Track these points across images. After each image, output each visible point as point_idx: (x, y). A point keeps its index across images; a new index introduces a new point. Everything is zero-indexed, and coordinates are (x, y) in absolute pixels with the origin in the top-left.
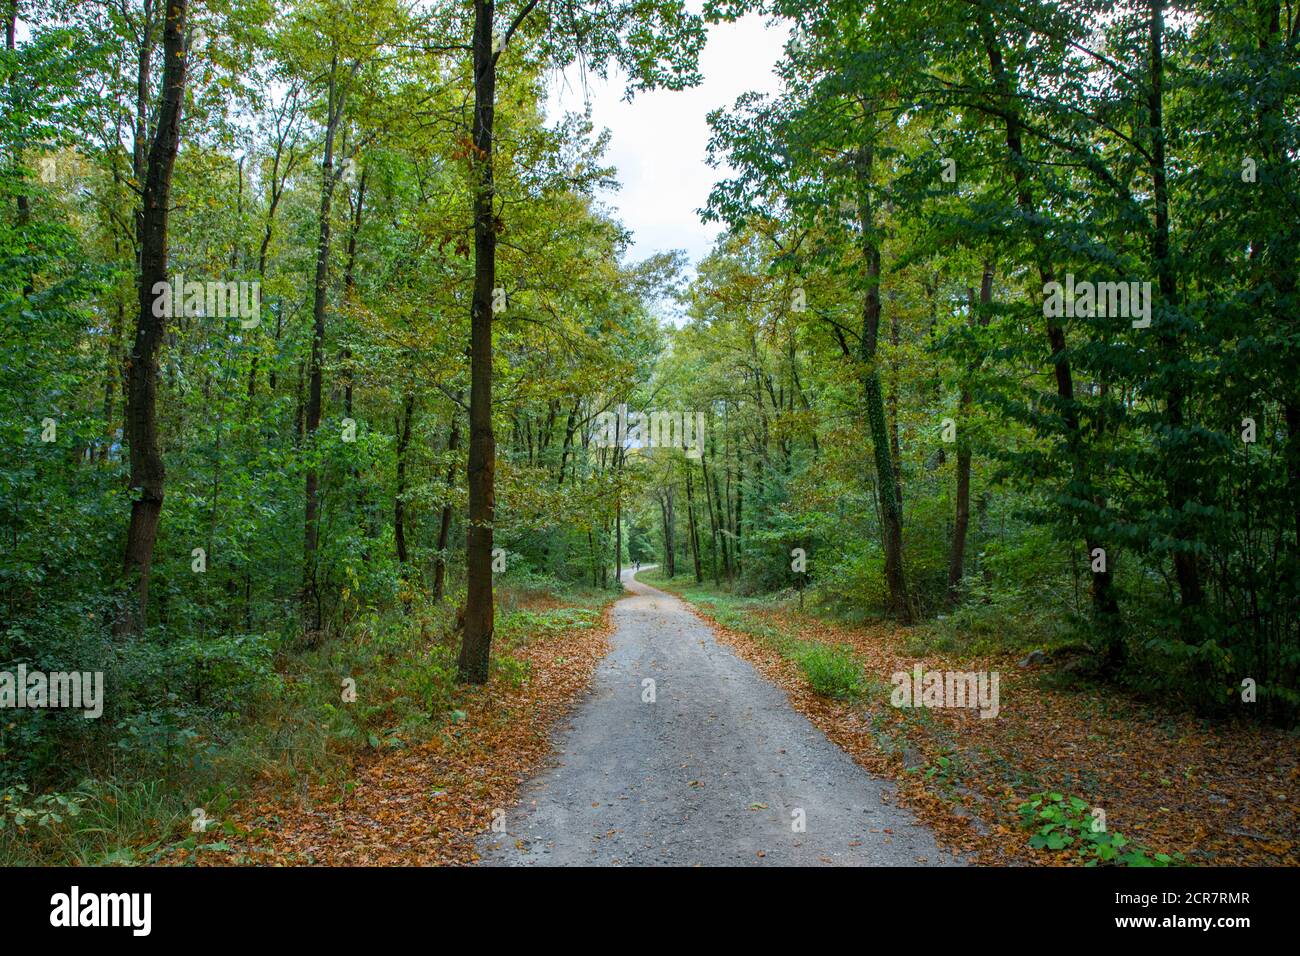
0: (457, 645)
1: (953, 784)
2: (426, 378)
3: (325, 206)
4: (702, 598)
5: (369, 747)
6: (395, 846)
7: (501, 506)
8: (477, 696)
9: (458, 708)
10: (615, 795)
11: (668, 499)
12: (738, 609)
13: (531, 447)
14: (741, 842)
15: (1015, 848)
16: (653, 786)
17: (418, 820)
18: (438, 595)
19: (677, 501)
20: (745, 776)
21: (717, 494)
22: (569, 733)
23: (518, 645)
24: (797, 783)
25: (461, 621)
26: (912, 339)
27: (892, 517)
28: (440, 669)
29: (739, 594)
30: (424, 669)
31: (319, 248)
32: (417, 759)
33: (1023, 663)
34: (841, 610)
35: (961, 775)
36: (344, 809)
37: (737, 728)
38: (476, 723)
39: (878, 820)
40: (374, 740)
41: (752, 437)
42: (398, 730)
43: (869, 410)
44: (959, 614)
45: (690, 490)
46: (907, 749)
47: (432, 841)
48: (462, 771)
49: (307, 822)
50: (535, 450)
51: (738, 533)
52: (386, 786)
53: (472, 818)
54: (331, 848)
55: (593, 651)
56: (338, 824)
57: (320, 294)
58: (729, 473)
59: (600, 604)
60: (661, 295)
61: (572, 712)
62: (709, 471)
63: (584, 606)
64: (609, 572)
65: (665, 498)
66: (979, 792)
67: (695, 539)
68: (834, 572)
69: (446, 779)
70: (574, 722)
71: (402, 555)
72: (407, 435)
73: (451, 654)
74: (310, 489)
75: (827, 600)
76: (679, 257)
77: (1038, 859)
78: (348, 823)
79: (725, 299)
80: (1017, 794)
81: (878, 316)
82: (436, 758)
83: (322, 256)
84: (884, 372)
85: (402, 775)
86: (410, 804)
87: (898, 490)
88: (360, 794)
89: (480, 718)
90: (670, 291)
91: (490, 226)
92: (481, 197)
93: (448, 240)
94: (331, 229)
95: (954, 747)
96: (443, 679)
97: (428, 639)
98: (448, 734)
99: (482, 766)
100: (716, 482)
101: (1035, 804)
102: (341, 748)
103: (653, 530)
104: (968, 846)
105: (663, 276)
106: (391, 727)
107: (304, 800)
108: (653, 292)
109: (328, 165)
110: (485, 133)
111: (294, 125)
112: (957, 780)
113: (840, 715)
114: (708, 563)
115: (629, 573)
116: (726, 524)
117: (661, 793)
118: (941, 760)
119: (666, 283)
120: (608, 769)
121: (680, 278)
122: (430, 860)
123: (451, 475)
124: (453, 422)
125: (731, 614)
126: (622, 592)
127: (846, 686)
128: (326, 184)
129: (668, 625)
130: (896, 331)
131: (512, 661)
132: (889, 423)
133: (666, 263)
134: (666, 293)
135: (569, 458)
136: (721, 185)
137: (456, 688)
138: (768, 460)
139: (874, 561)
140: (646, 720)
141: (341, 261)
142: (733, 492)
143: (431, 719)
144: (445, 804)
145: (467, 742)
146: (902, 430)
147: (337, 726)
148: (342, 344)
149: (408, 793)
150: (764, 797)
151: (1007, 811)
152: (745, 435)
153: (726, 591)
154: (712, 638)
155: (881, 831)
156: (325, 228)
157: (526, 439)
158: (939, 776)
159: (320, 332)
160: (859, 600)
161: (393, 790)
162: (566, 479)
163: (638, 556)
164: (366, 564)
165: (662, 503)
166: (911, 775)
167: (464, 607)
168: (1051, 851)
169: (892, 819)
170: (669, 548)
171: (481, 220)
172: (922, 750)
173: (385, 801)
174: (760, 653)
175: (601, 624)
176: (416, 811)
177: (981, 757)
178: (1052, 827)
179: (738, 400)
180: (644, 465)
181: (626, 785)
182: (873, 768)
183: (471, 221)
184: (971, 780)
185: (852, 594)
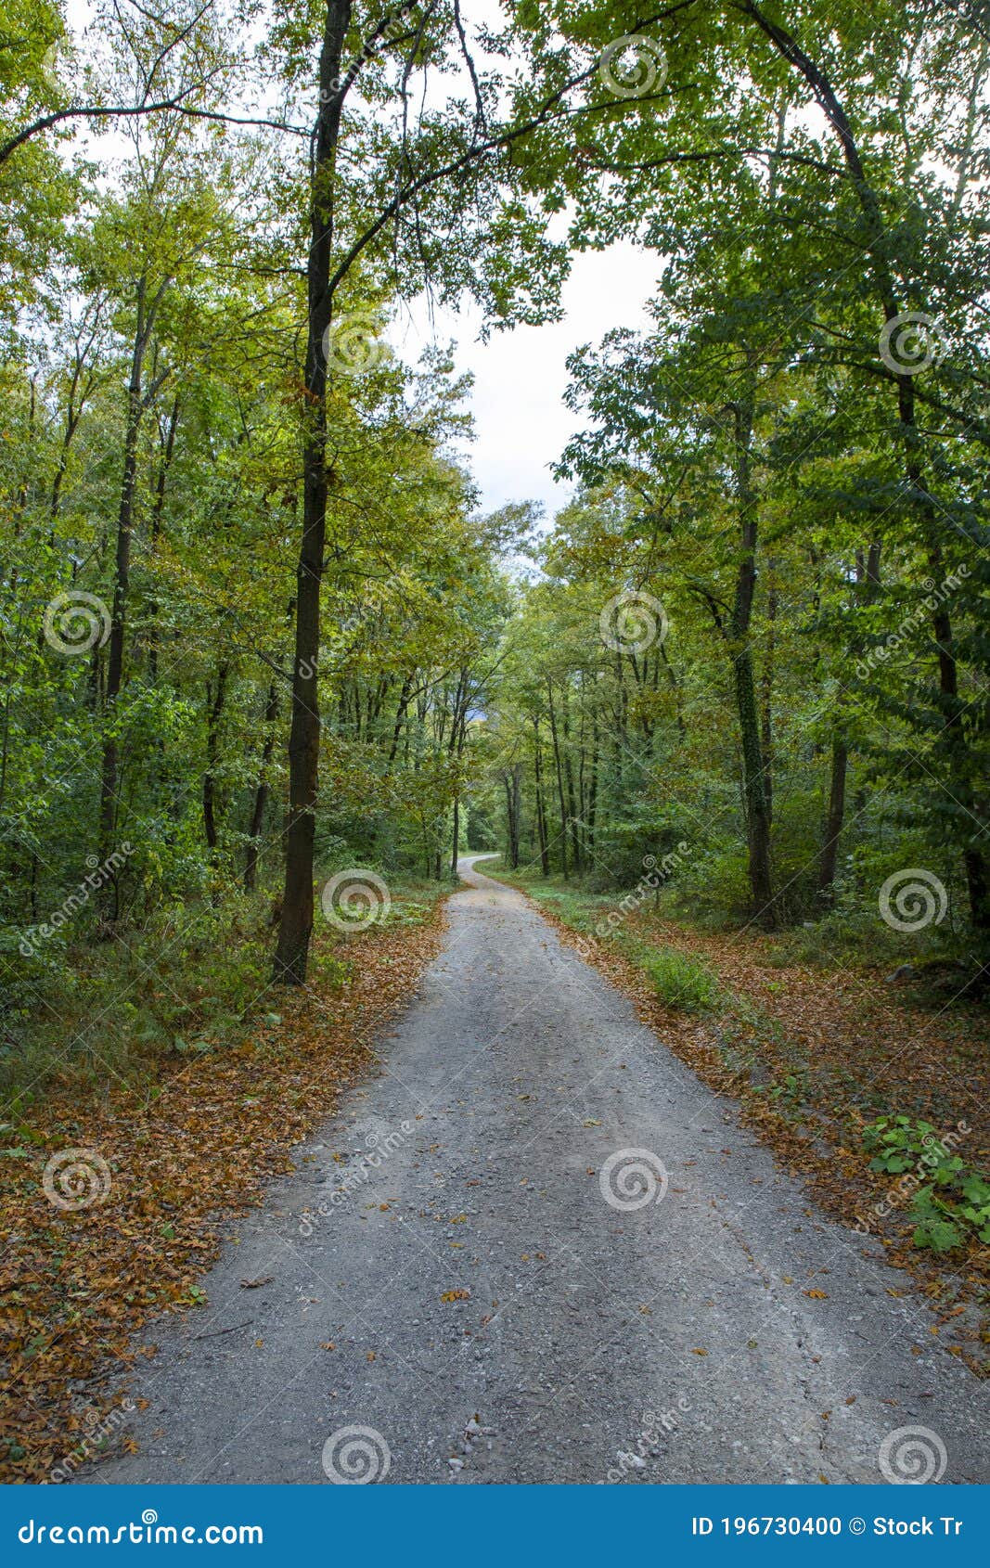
0: (272, 941)
1: (799, 1104)
2: (244, 643)
3: (132, 438)
4: (548, 893)
5: (175, 1051)
6: (205, 1156)
7: (325, 788)
8: (294, 1002)
9: (272, 1011)
10: (441, 1108)
11: (514, 779)
12: (587, 908)
13: (359, 717)
14: (571, 1159)
15: (854, 1171)
16: (482, 1100)
17: (229, 1129)
18: (250, 882)
19: (524, 783)
20: (580, 1092)
21: (569, 776)
22: (391, 1041)
23: (339, 943)
24: (635, 1100)
25: (277, 915)
26: (790, 614)
27: (759, 811)
28: (252, 968)
29: (589, 891)
30: (234, 967)
31: (124, 485)
32: (228, 1065)
33: (890, 978)
34: (700, 913)
35: (808, 1096)
36: (148, 1117)
37: (576, 1041)
38: (291, 1028)
39: (717, 1140)
40: (181, 1044)
41: (609, 713)
42: (206, 1034)
43: (738, 692)
44: (828, 921)
45: (538, 770)
46: (754, 1067)
47: (244, 1151)
48: (277, 1079)
49: (110, 1129)
50: (364, 721)
51: (591, 822)
52: (194, 1093)
53: (287, 1128)
54: (136, 1156)
55: (422, 951)
56: (143, 1132)
57: (124, 539)
58: (583, 752)
59: (432, 898)
60: (512, 552)
61: (397, 1018)
62: (560, 750)
63: (413, 900)
64: (444, 860)
65: (510, 778)
66: (825, 1113)
67: (543, 827)
68: (695, 870)
69: (259, 1087)
70: (400, 1028)
71: (212, 840)
72: (220, 702)
73: (266, 951)
74: (108, 763)
75: (685, 900)
76: (535, 509)
77: (875, 1181)
78: (153, 1131)
79: (583, 561)
80: (864, 1116)
81: (752, 587)
82: (248, 1065)
83: (126, 495)
84: (756, 650)
85: (211, 1081)
86: (220, 1113)
87: (768, 781)
88: (166, 1101)
89: (297, 1022)
90: (522, 547)
91: (321, 477)
92: (312, 445)
93: (273, 488)
94: (138, 464)
95: (805, 1066)
96: (257, 979)
97: (240, 934)
98: (262, 1040)
99: (298, 1074)
100: (568, 762)
101: (881, 1127)
102: (143, 1052)
103: (496, 814)
104: (807, 1169)
105: (515, 529)
106: (198, 1030)
107: (105, 1106)
108: (503, 548)
109: (135, 388)
110: (318, 373)
111: (94, 344)
112: (803, 1101)
113: (689, 1029)
114: (556, 854)
115: (467, 860)
116: (578, 810)
117: (490, 1107)
118: (791, 1080)
119: (518, 538)
120: (434, 1081)
121: (534, 534)
122: (243, 1171)
123: (268, 749)
124: (272, 688)
125: (578, 913)
126: (458, 884)
127: (697, 997)
128: (133, 411)
129: (508, 924)
130: (773, 604)
131: (333, 960)
132: (760, 708)
133: (520, 514)
134: (518, 549)
135: (403, 731)
136: (579, 437)
137: (270, 988)
138: (627, 740)
139: (739, 860)
140: (478, 1029)
141: (149, 501)
142: (587, 775)
143: (243, 1022)
144: (258, 1114)
145: (282, 1048)
146: (775, 715)
147: (140, 1027)
148: (148, 597)
149: (218, 1102)
150: (599, 1114)
151: (850, 1134)
152: (604, 710)
153: (576, 887)
154: (555, 939)
155: (718, 1150)
156: (130, 463)
157: (353, 708)
158: (786, 1095)
159: (123, 583)
160: (720, 902)
161: (201, 1097)
162: (398, 754)
163: (477, 844)
164: (170, 849)
165: (506, 783)
166: (756, 1094)
167: (281, 900)
168: (890, 1174)
169: (731, 1140)
170: (513, 836)
171: (312, 470)
172: (770, 1068)
173: (193, 1109)
174: (606, 959)
175: (433, 920)
176: (227, 1120)
177: (832, 1077)
178: (893, 1150)
179: (596, 671)
180: (487, 741)
181: (452, 1097)
182: (717, 1085)
183: (301, 470)
184: (819, 1101)
185: (713, 895)
